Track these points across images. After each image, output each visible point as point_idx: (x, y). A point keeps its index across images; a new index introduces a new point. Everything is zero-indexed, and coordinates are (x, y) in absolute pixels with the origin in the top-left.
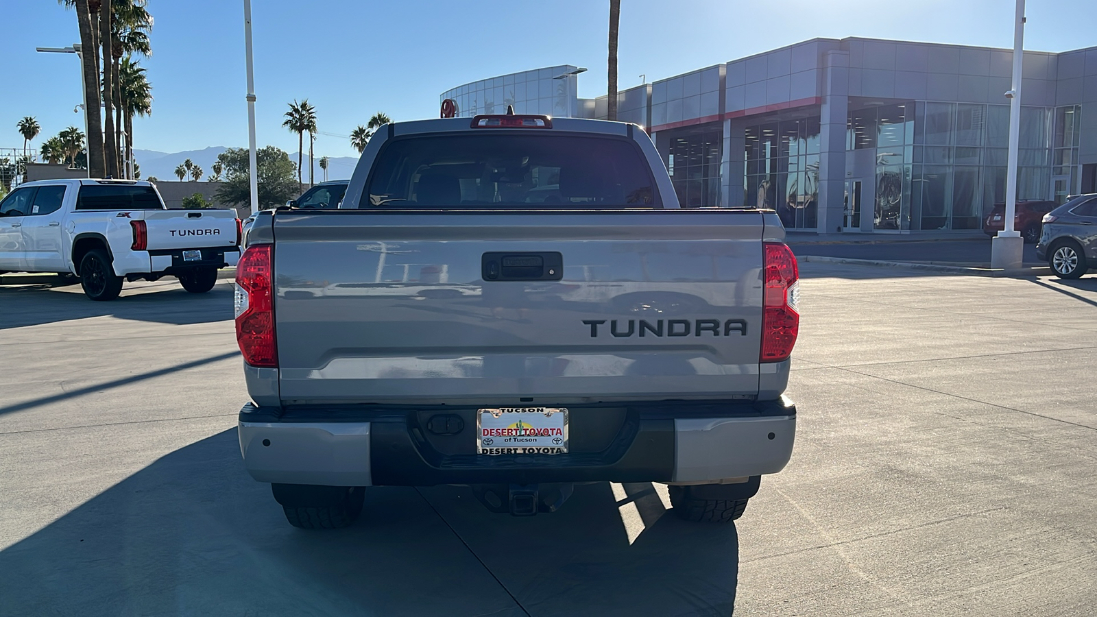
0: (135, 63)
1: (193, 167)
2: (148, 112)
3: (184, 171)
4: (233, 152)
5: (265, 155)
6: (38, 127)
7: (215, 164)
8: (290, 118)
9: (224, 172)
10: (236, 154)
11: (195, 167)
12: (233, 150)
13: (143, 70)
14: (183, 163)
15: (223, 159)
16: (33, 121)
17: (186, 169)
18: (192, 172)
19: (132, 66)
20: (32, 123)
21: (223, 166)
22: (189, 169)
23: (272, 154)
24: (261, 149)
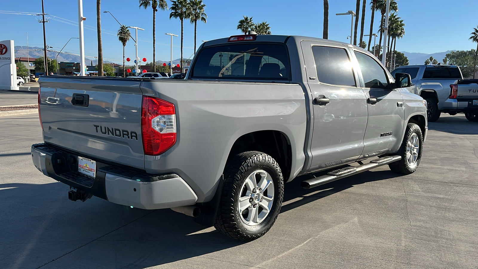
0: (396, 15)
1: (433, 60)
2: (401, 36)
3: (429, 62)
4: (453, 53)
5: (470, 54)
6: (366, 45)
7: (444, 58)
8: (473, 35)
9: (448, 62)
10: (455, 53)
11: (435, 60)
12: (454, 51)
13: (399, 18)
14: (429, 58)
15: (448, 56)
16: (364, 43)
17: (430, 61)
18: (432, 62)
19: (395, 17)
20: (364, 44)
21: (448, 59)
22: (431, 61)
23: (473, 53)
24: (468, 51)
